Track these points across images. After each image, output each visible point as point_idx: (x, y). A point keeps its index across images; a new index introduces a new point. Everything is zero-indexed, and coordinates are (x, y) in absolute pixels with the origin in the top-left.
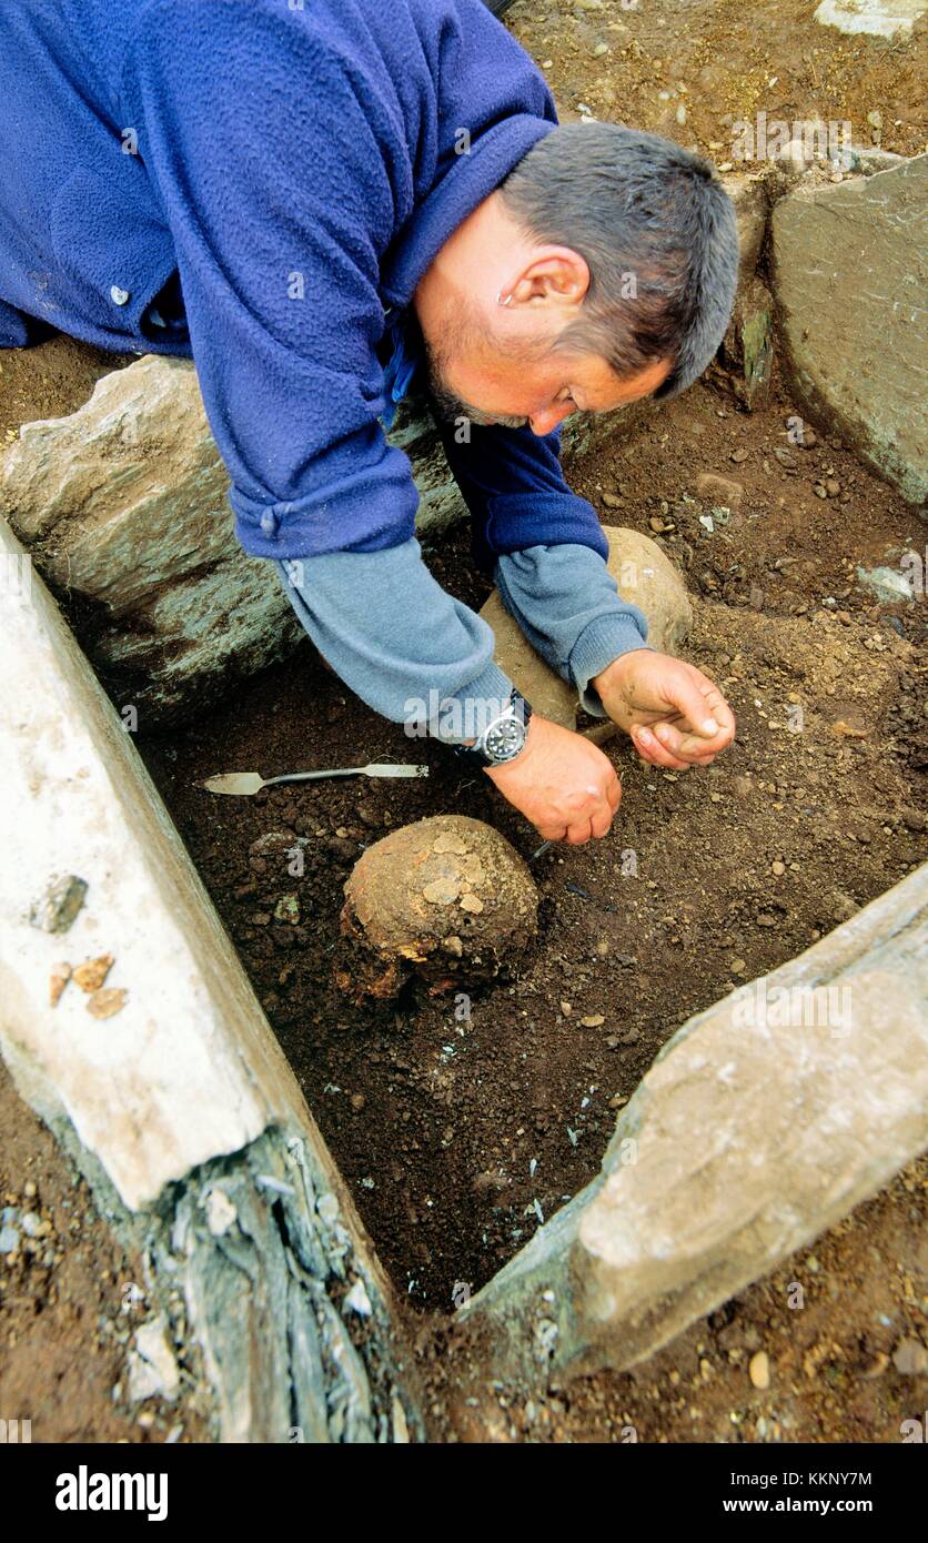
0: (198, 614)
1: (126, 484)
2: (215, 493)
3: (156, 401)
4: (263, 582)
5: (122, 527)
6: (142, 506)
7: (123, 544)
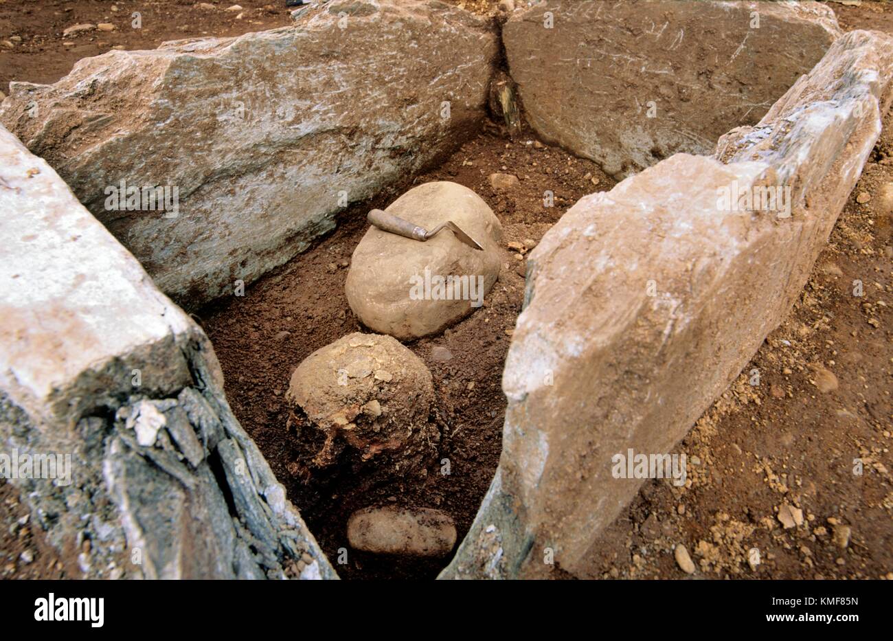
0: (163, 242)
1: (98, 126)
2: (168, 144)
3: (119, 72)
4: (211, 226)
5: (96, 155)
6: (111, 143)
7: (98, 170)
